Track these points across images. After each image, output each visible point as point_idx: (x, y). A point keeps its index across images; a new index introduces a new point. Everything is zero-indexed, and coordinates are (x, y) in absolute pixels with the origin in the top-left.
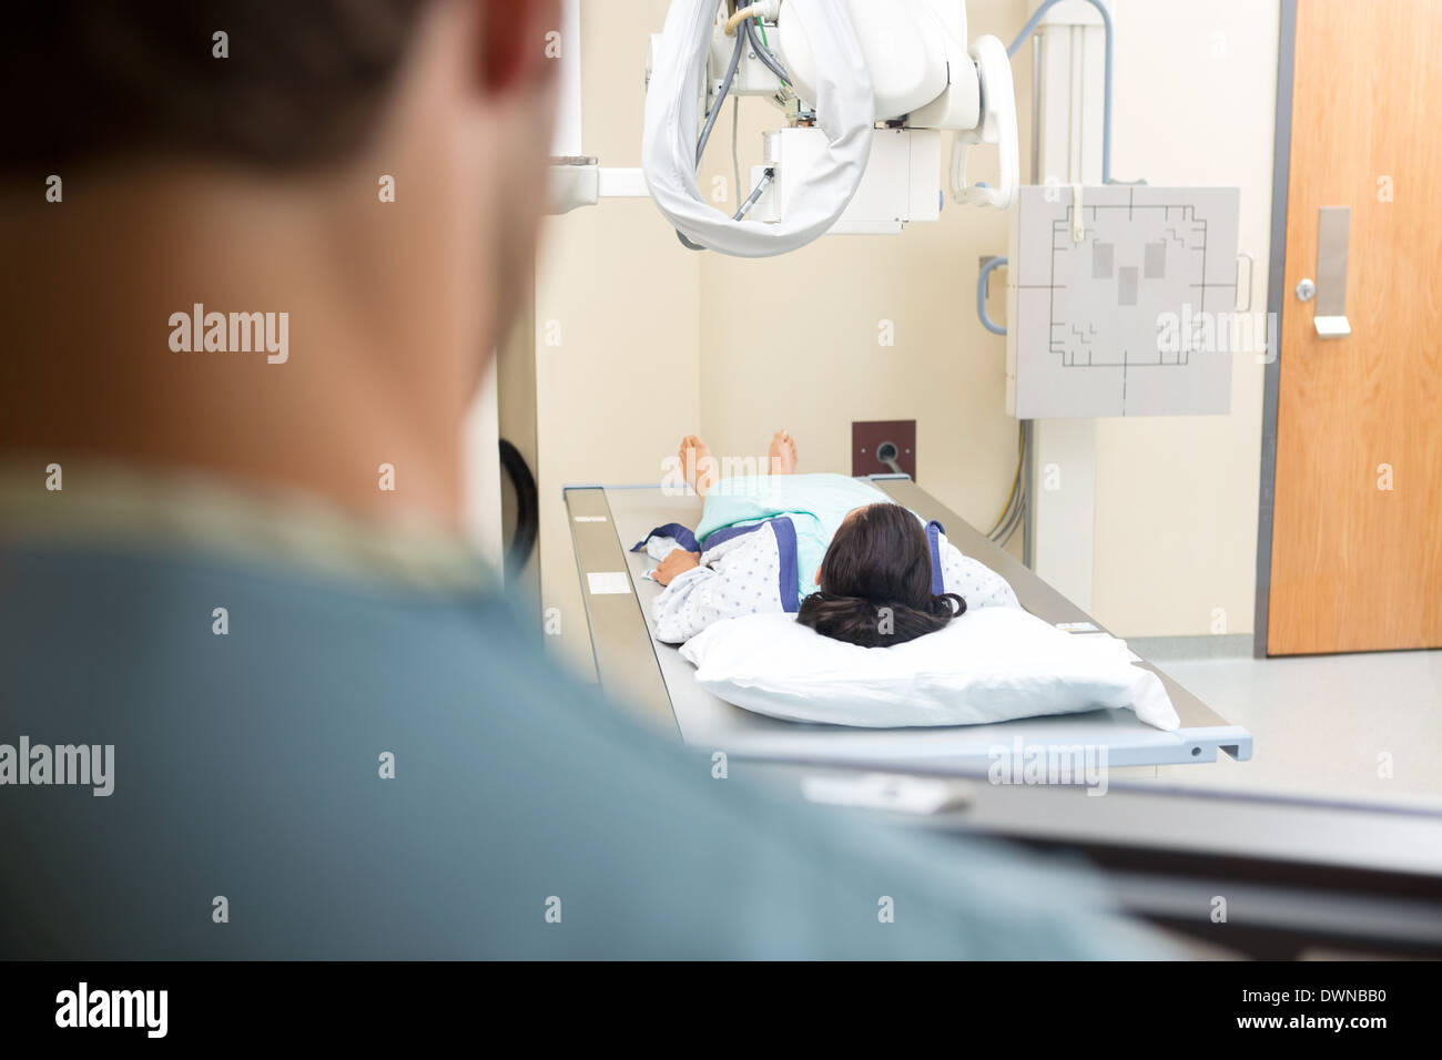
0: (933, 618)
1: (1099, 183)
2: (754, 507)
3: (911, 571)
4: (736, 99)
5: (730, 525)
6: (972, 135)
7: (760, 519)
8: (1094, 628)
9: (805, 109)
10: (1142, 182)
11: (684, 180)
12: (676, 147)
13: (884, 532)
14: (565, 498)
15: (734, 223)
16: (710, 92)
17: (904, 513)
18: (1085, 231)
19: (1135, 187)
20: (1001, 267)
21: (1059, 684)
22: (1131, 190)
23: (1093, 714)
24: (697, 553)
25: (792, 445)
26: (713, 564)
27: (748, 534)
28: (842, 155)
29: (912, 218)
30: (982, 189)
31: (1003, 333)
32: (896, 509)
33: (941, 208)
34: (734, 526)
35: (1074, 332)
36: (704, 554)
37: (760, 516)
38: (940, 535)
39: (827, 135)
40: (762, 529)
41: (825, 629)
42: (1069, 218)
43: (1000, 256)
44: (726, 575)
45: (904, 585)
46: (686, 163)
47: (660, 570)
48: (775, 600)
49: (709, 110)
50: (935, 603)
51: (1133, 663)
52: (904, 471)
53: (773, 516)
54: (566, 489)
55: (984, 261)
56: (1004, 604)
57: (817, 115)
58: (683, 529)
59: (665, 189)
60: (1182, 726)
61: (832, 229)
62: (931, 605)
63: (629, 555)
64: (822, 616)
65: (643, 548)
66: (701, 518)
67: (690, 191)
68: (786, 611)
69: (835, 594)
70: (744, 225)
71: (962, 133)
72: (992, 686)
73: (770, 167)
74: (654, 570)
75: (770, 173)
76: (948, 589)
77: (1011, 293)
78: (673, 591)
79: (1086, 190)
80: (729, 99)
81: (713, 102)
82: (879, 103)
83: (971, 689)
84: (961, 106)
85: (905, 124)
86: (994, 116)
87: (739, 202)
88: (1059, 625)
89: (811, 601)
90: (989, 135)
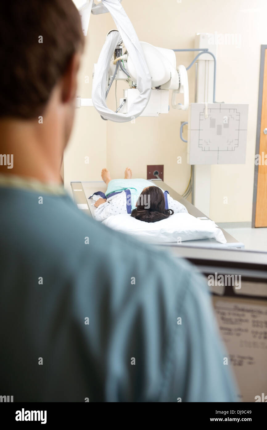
0: (165, 215)
1: (212, 103)
2: (120, 187)
3: (160, 203)
4: (116, 81)
5: (114, 192)
6: (177, 91)
7: (122, 190)
8: (207, 218)
9: (134, 84)
10: (223, 102)
11: (103, 102)
12: (101, 94)
13: (153, 193)
14: (71, 185)
15: (115, 114)
16: (109, 79)
17: (158, 188)
18: (208, 115)
19: (221, 104)
20: (186, 125)
21: (196, 232)
22: (220, 104)
23: (206, 239)
24: (106, 199)
25: (130, 171)
26: (110, 202)
27: (119, 194)
28: (143, 96)
29: (161, 113)
30: (180, 105)
31: (186, 142)
32: (156, 187)
33: (169, 110)
34: (115, 192)
35: (205, 142)
36: (107, 199)
37: (122, 189)
38: (168, 194)
39: (139, 91)
40: (122, 192)
41: (138, 218)
42: (204, 112)
43: (186, 121)
44: (113, 205)
45: (158, 207)
46: (103, 98)
47: (96, 203)
48: (125, 211)
49: (109, 84)
50: (166, 212)
51: (216, 227)
52: (161, 178)
53: (125, 189)
54: (71, 182)
55: (182, 123)
56: (184, 212)
57: (137, 86)
58: (102, 193)
59: (97, 105)
60: (227, 242)
61: (141, 115)
62: (165, 212)
63: (88, 200)
64: (137, 215)
65: (92, 198)
66: (107, 190)
67: (104, 105)
68: (128, 213)
69: (141, 209)
70: (118, 114)
71: (175, 91)
72: (180, 232)
73: (125, 99)
74: (94, 203)
75: (125, 100)
76: (169, 208)
77: (189, 131)
78: (99, 209)
79: (209, 105)
80: (114, 81)
81: (110, 81)
82: (153, 83)
83: (174, 233)
84: (174, 84)
85: (160, 88)
86: (183, 86)
87: (117, 108)
88: (198, 218)
89: (134, 211)
90: (181, 91)
